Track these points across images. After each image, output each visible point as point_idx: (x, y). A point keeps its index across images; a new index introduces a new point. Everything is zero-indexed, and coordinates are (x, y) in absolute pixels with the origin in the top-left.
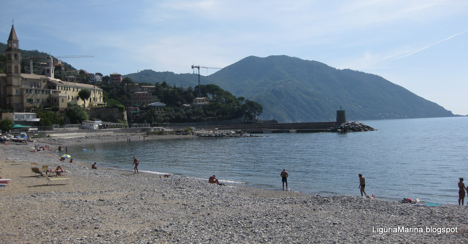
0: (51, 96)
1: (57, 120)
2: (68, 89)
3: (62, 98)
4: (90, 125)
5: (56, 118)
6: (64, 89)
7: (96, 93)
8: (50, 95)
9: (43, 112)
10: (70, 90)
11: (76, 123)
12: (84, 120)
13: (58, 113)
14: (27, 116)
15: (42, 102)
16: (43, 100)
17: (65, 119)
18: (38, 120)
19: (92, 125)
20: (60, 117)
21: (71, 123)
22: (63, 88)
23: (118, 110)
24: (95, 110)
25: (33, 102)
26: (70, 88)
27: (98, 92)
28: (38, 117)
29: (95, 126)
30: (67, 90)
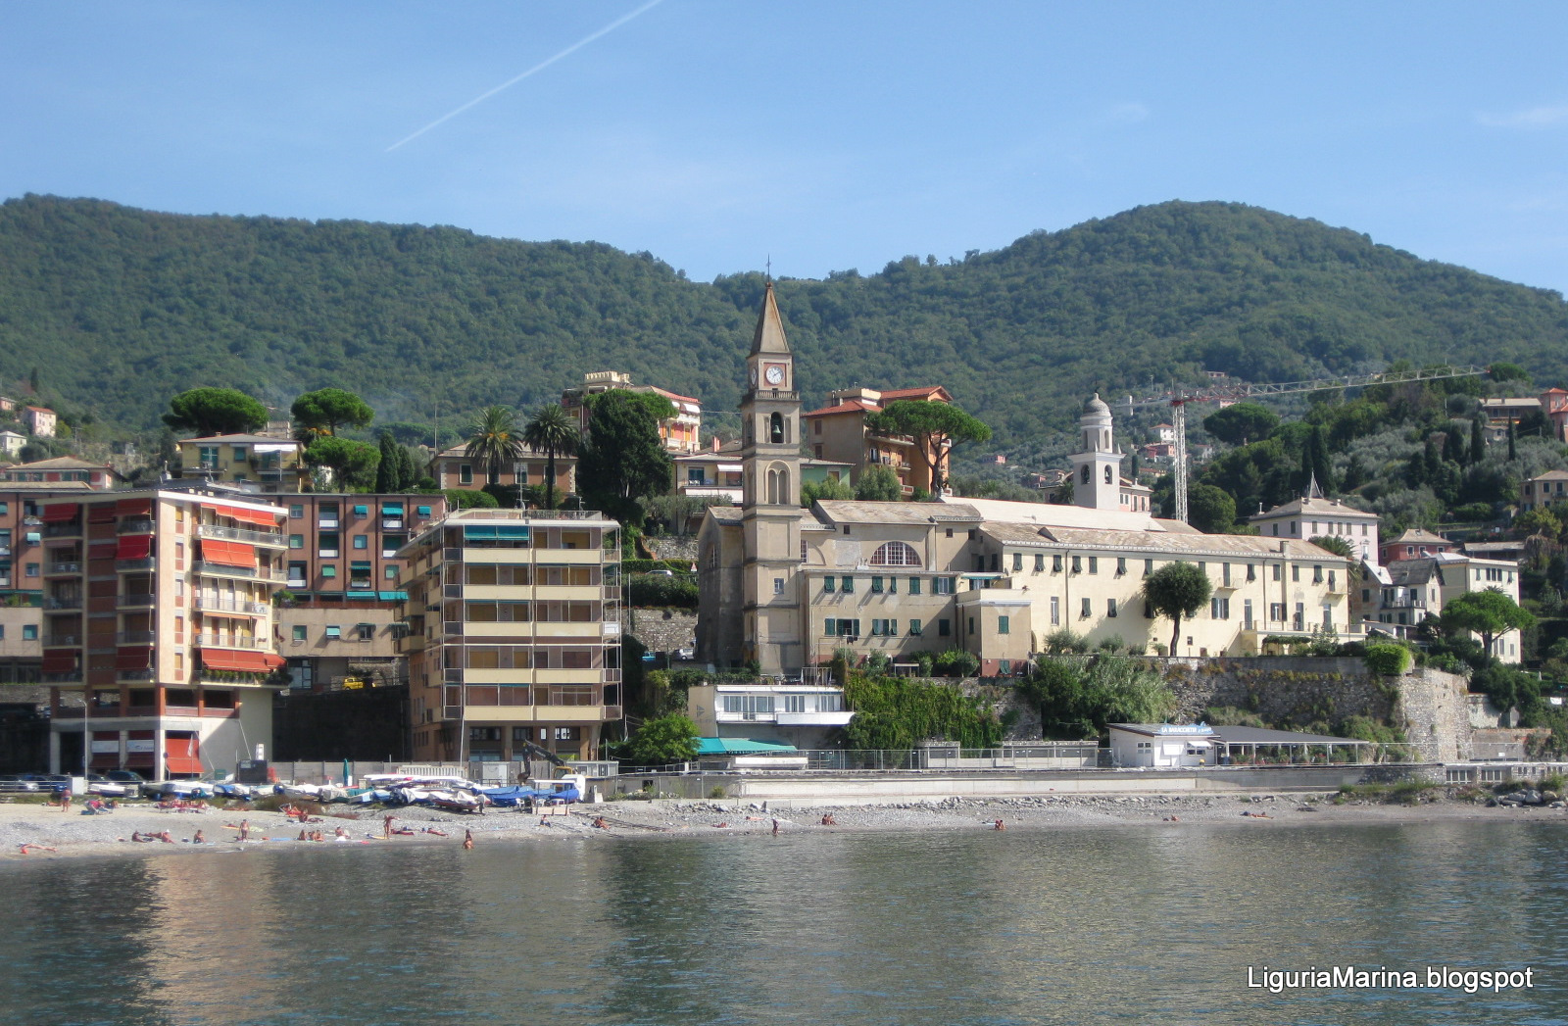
0: (960, 605)
1: (958, 718)
2: (1085, 563)
3: (1001, 612)
4: (1140, 745)
5: (954, 710)
6: (1056, 569)
7: (1296, 578)
8: (956, 599)
9: (883, 683)
10: (1093, 569)
11: (1076, 734)
12: (1124, 718)
13: (968, 687)
14: (794, 699)
15: (911, 633)
16: (915, 623)
17: (1008, 719)
18: (843, 718)
19: (1148, 745)
20: (980, 708)
21: (1045, 735)
22: (1048, 562)
23: (1365, 670)
24: (1232, 669)
25: (857, 632)
26: (1093, 560)
27: (1306, 574)
28: (846, 707)
29: (1162, 751)
30: (1076, 570)
